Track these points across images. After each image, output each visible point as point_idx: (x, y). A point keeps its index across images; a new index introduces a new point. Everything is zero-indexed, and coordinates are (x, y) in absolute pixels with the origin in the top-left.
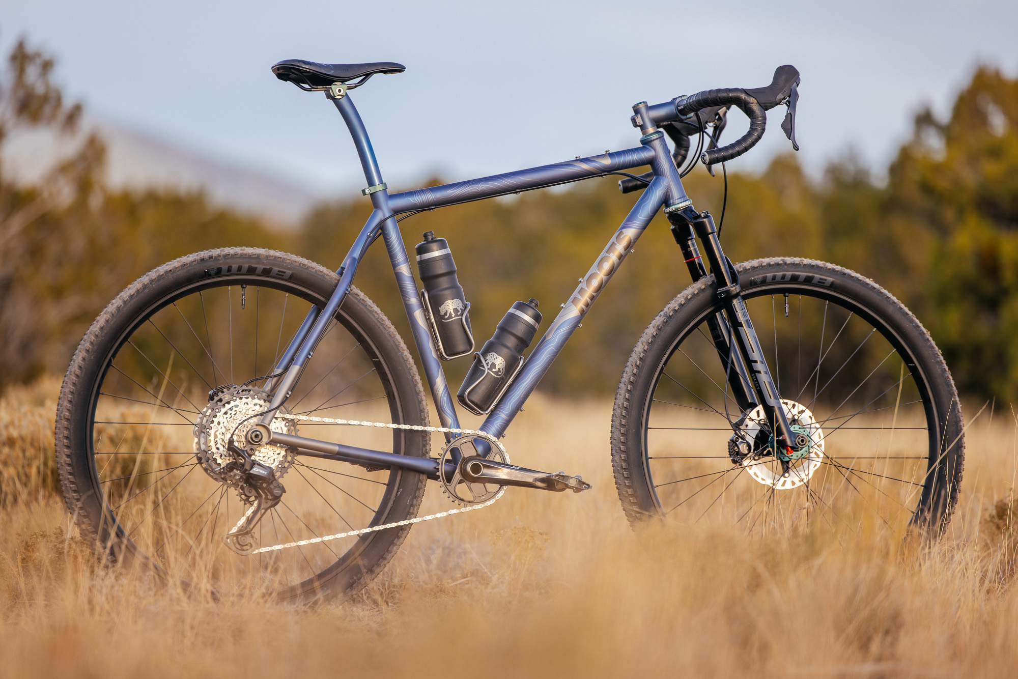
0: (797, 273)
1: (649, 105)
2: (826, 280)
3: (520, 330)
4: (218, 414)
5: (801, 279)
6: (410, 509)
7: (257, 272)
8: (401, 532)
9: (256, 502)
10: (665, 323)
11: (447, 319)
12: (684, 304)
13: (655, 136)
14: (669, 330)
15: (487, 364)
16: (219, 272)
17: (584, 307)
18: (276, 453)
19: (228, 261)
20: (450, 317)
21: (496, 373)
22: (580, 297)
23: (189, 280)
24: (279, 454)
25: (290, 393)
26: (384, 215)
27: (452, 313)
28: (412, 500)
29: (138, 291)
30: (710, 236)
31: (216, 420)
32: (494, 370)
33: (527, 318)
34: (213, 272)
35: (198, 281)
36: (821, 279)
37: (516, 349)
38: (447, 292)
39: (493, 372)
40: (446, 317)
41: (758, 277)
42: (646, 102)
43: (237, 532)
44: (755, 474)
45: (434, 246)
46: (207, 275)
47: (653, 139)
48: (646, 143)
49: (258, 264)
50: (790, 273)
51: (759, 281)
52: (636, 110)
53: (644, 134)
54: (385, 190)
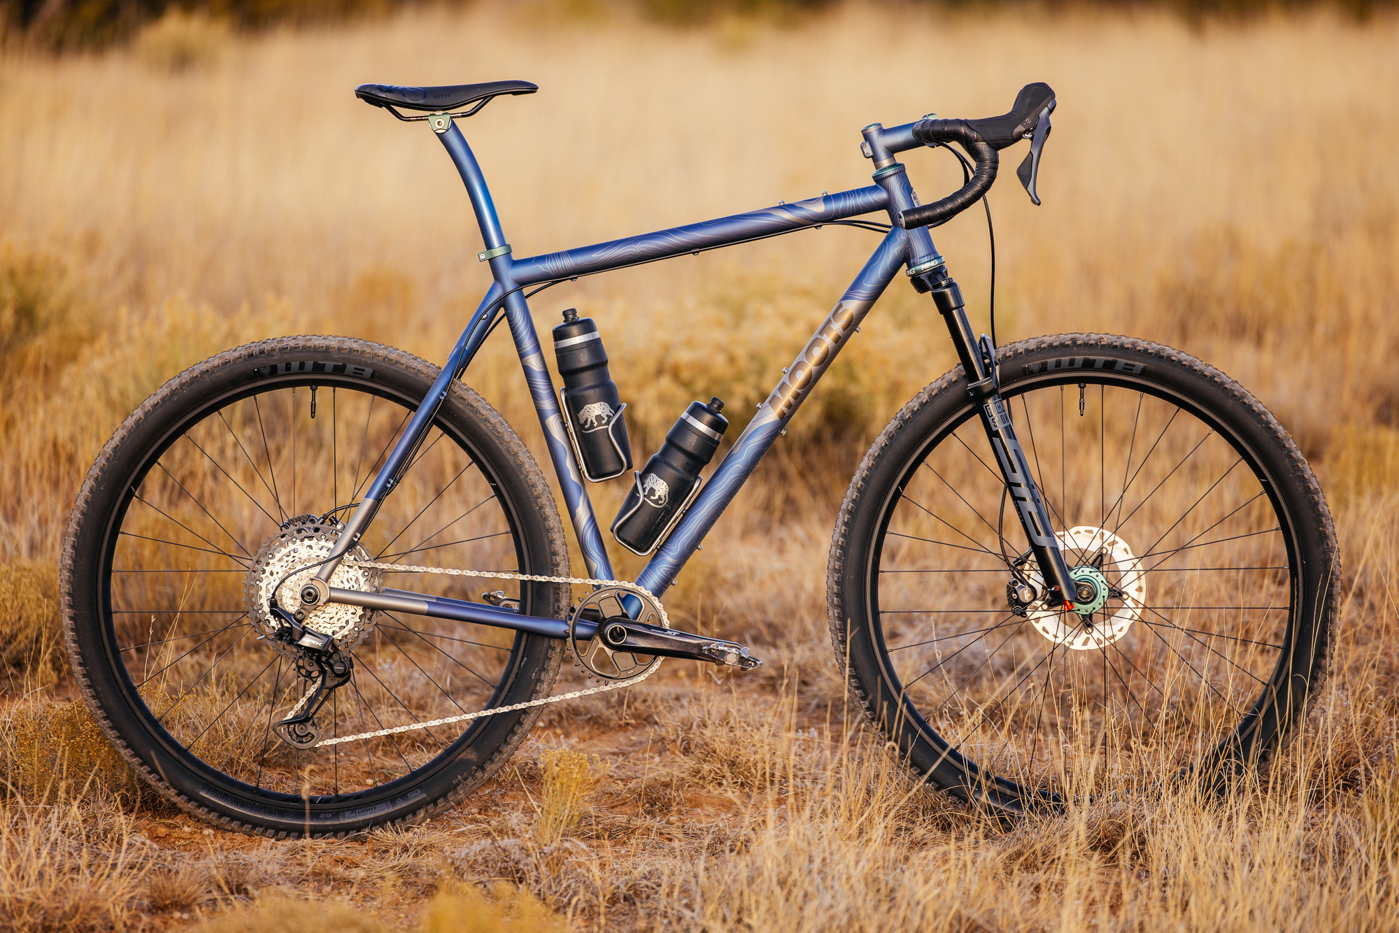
0: (1091, 357)
1: (885, 128)
2: (1134, 366)
3: (691, 443)
4: (271, 561)
5: (1098, 365)
6: (536, 686)
7: (327, 369)
8: (523, 716)
9: (320, 679)
10: (900, 429)
11: (588, 429)
12: (927, 402)
13: (890, 172)
14: (904, 439)
15: (644, 490)
16: (274, 371)
17: (784, 409)
18: (349, 613)
19: (286, 356)
20: (592, 426)
21: (656, 502)
22: (779, 395)
23: (234, 382)
24: (353, 614)
25: (359, 535)
26: (504, 288)
27: (594, 421)
28: (539, 673)
29: (163, 399)
30: (955, 312)
31: (268, 569)
32: (652, 498)
33: (702, 427)
34: (266, 371)
35: (247, 384)
36: (1126, 364)
37: (685, 468)
38: (590, 393)
39: (651, 500)
40: (587, 427)
41: (1034, 364)
42: (880, 124)
43: (295, 717)
44: (1044, 629)
45: (574, 329)
46: (257, 375)
47: (888, 174)
48: (880, 181)
49: (326, 359)
50: (1082, 357)
51: (1036, 368)
52: (867, 136)
53: (877, 167)
54: (508, 254)
